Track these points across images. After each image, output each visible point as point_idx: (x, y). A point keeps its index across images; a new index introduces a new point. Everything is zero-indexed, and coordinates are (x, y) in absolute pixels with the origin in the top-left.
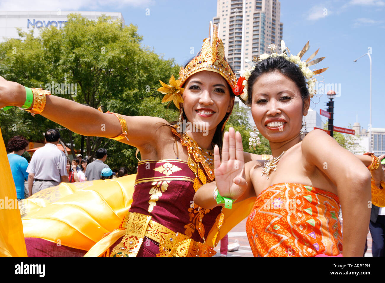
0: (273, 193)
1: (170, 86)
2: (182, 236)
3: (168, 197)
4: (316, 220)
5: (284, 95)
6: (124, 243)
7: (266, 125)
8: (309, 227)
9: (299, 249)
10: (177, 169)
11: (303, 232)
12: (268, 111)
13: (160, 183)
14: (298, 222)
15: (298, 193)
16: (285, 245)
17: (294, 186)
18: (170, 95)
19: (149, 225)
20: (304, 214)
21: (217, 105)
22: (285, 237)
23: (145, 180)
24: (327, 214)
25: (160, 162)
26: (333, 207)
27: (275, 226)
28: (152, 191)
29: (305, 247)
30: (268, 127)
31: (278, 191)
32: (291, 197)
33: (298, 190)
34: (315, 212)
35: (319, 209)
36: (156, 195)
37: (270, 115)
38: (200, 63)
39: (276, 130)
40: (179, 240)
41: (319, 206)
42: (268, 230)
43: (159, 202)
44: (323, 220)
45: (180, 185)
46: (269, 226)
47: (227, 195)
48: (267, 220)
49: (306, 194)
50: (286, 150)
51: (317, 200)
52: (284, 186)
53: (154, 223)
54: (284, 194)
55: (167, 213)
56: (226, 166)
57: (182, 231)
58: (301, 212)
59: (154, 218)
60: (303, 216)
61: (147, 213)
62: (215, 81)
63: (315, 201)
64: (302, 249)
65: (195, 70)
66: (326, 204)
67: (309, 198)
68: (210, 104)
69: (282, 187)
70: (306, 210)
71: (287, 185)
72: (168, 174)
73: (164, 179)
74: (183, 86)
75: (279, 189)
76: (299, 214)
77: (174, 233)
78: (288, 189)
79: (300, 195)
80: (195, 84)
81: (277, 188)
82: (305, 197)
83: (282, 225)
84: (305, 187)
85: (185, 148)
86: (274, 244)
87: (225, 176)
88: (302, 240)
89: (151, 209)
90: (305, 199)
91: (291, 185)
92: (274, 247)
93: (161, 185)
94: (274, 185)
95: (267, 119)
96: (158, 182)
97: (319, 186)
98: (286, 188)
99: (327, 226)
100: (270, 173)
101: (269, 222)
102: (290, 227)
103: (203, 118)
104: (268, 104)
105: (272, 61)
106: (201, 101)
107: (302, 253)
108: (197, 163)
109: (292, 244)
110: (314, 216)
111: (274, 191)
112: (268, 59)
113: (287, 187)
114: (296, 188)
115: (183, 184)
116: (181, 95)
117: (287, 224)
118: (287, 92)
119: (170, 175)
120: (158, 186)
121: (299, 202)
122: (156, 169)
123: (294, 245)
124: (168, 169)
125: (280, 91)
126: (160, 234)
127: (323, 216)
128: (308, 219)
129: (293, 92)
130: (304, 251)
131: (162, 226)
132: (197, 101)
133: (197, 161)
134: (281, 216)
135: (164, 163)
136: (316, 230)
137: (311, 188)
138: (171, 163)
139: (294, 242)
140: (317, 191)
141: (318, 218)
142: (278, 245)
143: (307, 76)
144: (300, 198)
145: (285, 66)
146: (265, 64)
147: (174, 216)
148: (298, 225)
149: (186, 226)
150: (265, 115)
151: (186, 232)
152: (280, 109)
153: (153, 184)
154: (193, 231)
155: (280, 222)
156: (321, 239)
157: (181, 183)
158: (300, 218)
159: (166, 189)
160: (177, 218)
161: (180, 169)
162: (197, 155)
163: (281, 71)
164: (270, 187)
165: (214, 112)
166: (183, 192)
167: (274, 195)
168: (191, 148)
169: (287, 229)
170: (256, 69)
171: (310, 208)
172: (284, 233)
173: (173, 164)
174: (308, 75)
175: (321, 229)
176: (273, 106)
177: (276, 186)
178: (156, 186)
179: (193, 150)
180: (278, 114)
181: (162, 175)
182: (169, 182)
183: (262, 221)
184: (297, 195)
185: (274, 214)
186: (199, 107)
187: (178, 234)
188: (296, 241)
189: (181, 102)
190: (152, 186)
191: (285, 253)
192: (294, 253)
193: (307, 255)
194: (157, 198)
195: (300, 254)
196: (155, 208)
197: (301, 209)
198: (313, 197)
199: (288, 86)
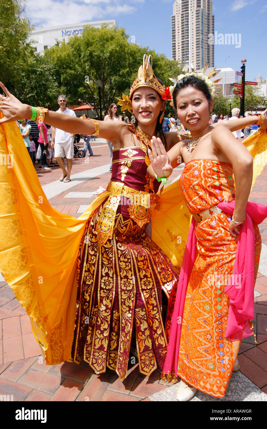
0: (194, 166)
1: (124, 100)
3: (132, 171)
5: (197, 101)
6: (110, 201)
7: (187, 122)
8: (215, 187)
9: (209, 200)
10: (136, 152)
11: (212, 190)
12: (187, 113)
13: (126, 162)
14: (209, 184)
15: (209, 166)
16: (201, 198)
17: (206, 161)
18: (125, 106)
19: (123, 188)
20: (212, 179)
21: (152, 107)
22: (201, 193)
23: (117, 161)
24: (226, 177)
25: (124, 149)
26: (230, 172)
27: (195, 187)
28: (122, 167)
29: (213, 198)
30: (189, 123)
31: (197, 165)
32: (204, 170)
33: (209, 164)
34: (219, 177)
35: (221, 175)
36: (124, 170)
37: (189, 116)
38: (138, 82)
39: (194, 125)
41: (222, 173)
42: (191, 188)
43: (127, 174)
44: (224, 181)
45: (138, 162)
46: (191, 186)
48: (190, 183)
49: (213, 166)
50: (201, 136)
51: (220, 169)
52: (200, 161)
53: (126, 187)
54: (200, 167)
55: (133, 180)
56: (157, 160)
57: (143, 189)
58: (210, 178)
59: (126, 184)
60: (211, 180)
61: (121, 181)
62: (148, 92)
63: (219, 170)
64: (211, 199)
66: (225, 172)
67: (215, 169)
69: (199, 162)
70: (213, 177)
71: (202, 161)
72: (130, 156)
73: (128, 160)
74: (131, 99)
75: (197, 163)
76: (209, 180)
77: (138, 192)
78: (203, 164)
79: (210, 167)
80: (137, 96)
81: (196, 163)
82: (213, 169)
83: (199, 186)
84: (213, 162)
85: (138, 138)
86: (195, 197)
87: (158, 166)
88: (211, 194)
89: (123, 179)
90: (213, 170)
91: (204, 161)
92: (195, 198)
93: (127, 164)
94: (194, 160)
95: (188, 118)
96: (125, 161)
97: (222, 161)
98: (201, 164)
99: (227, 185)
100: (192, 151)
101: (192, 184)
102: (204, 187)
103: (144, 117)
104: (187, 109)
108: (146, 146)
109: (205, 197)
110: (218, 180)
111: (194, 164)
112: (184, 78)
113: (202, 163)
114: (207, 163)
115: (140, 161)
116: (130, 104)
117: (202, 185)
118: (198, 99)
119: (132, 157)
120: (125, 164)
121: (209, 172)
122: (123, 154)
123: (207, 198)
124: (130, 153)
125: (193, 99)
126: (130, 193)
127: (224, 179)
128: (215, 182)
129: (201, 98)
131: (131, 189)
132: (140, 106)
133: (147, 145)
134: (198, 181)
135: (128, 150)
136: (219, 188)
137: (216, 162)
138: (131, 149)
139: (206, 196)
140: (221, 163)
141: (220, 181)
142: (197, 197)
144: (210, 169)
145: (195, 82)
147: (137, 181)
148: (209, 187)
149: (145, 186)
150: (186, 116)
151: (145, 190)
152: (195, 111)
153: (122, 163)
155: (198, 185)
156: (222, 193)
157: (139, 161)
158: (210, 182)
159: (130, 166)
160: (139, 182)
161: (137, 152)
162: (146, 141)
164: (192, 161)
165: (151, 113)
166: (141, 166)
167: (194, 167)
168: (142, 137)
169: (202, 189)
170: (177, 86)
171: (216, 175)
172: (200, 191)
173: (133, 149)
174: (210, 84)
175: (222, 187)
176: (191, 109)
177: (196, 161)
178: (124, 164)
179: (143, 138)
180: (194, 115)
181: (127, 157)
182: (131, 161)
183: (188, 183)
184: (208, 168)
185: (194, 179)
186: (141, 110)
187: (141, 192)
188: (208, 195)
189: (131, 109)
190: (121, 165)
191: (201, 202)
192: (207, 202)
193: (214, 203)
194: (126, 172)
195: (210, 203)
196: (125, 178)
197: (210, 176)
198: (218, 168)
199: (198, 95)
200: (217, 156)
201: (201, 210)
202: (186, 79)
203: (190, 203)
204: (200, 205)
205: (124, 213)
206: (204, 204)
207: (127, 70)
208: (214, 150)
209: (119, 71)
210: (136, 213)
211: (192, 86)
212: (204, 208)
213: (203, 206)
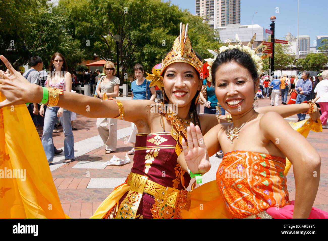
0: (237, 159)
1: (153, 75)
2: (171, 189)
3: (159, 162)
4: (269, 181)
5: (240, 80)
6: (129, 198)
7: (227, 103)
8: (264, 187)
9: (257, 203)
10: (164, 140)
11: (260, 191)
12: (227, 93)
13: (152, 151)
14: (256, 183)
15: (256, 160)
16: (245, 199)
17: (253, 154)
18: (154, 82)
19: (146, 183)
20: (260, 177)
21: (188, 87)
22: (246, 194)
23: (141, 149)
24: (278, 174)
25: (150, 135)
26: (281, 168)
27: (238, 185)
28: (147, 157)
29: (261, 201)
30: (229, 105)
31: (240, 158)
32: (250, 164)
33: (256, 158)
34: (268, 174)
35: (271, 171)
36: (149, 160)
37: (230, 96)
38: (173, 56)
39: (235, 107)
40: (170, 193)
41: (272, 169)
42: (233, 186)
43: (153, 165)
44: (275, 179)
45: (167, 152)
46: (233, 184)
48: (232, 179)
49: (261, 160)
51: (269, 165)
52: (245, 154)
53: (150, 182)
54: (245, 161)
55: (159, 173)
57: (171, 185)
58: (258, 175)
59: (150, 177)
60: (259, 178)
61: (145, 174)
62: (185, 69)
63: (268, 166)
64: (258, 203)
65: (169, 62)
66: (277, 167)
67: (264, 164)
68: (183, 87)
69: (243, 154)
70: (262, 174)
71: (247, 153)
72: (158, 144)
73: (155, 148)
74: (163, 75)
75: (241, 156)
76: (257, 177)
77: (165, 188)
78: (248, 157)
79: (257, 162)
80: (171, 73)
81: (239, 155)
82: (261, 163)
83: (244, 184)
84: (261, 155)
85: (169, 121)
86: (238, 197)
88: (259, 196)
89: (147, 171)
90: (261, 165)
91: (250, 153)
92: (238, 200)
93: (153, 152)
94: (237, 151)
95: (227, 99)
96: (151, 150)
97: (271, 154)
98: (246, 157)
101: (234, 182)
102: (249, 187)
103: (179, 98)
104: (228, 87)
106: (176, 85)
107: (259, 206)
108: (178, 132)
109: (252, 199)
110: (267, 178)
111: (237, 157)
112: (226, 51)
113: (247, 155)
114: (254, 156)
115: (169, 151)
116: (162, 81)
117: (247, 184)
118: (242, 77)
119: (160, 145)
120: (151, 153)
121: (256, 167)
122: (149, 141)
123: (253, 200)
124: (157, 140)
125: (237, 77)
126: (155, 189)
127: (275, 177)
128: (263, 181)
129: (246, 77)
130: (260, 204)
131: (156, 184)
132: (173, 85)
133: (179, 130)
135: (155, 136)
136: (269, 188)
137: (265, 155)
138: (160, 135)
139: (252, 197)
140: (269, 157)
141: (270, 179)
142: (241, 198)
143: (256, 62)
144: (257, 164)
145: (240, 57)
146: (224, 56)
148: (256, 186)
149: (173, 181)
150: (225, 95)
151: (174, 185)
152: (237, 91)
153: (147, 151)
154: (179, 183)
155: (242, 183)
156: (273, 195)
157: (168, 150)
158: (257, 180)
159: (157, 155)
160: (167, 175)
161: (166, 140)
162: (178, 125)
165: (186, 93)
166: (170, 157)
167: (237, 161)
168: (173, 121)
169: (247, 188)
170: (217, 59)
171: (265, 172)
172: (245, 191)
175: (273, 187)
176: (232, 89)
177: (239, 153)
178: (149, 153)
179: (175, 122)
180: (235, 95)
181: (153, 144)
182: (159, 150)
184: (254, 162)
186: (175, 90)
188: (254, 197)
190: (147, 153)
191: (246, 205)
192: (253, 206)
193: (262, 207)
194: (151, 162)
195: (257, 207)
196: (150, 170)
197: (257, 172)
198: (267, 163)
199: (243, 73)
200: (267, 149)
201: (246, 215)
202: (229, 53)
203: (232, 205)
204: (245, 209)
205: (146, 214)
206: (250, 209)
207: (147, 25)
208: (264, 141)
209: (139, 25)
210: (161, 214)
211: (236, 61)
212: (249, 213)
213: (248, 210)
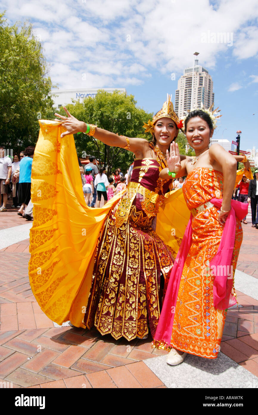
0: (195, 172)
1: (148, 125)
2: (154, 193)
3: (147, 175)
4: (213, 184)
5: (201, 128)
7: (193, 142)
8: (210, 187)
9: (205, 196)
11: (207, 189)
12: (194, 135)
13: (144, 169)
16: (199, 195)
18: (148, 129)
19: (139, 187)
20: (208, 181)
21: (170, 133)
22: (199, 191)
23: (137, 168)
24: (219, 182)
25: (144, 159)
26: (221, 179)
27: (195, 186)
28: (140, 173)
29: (207, 195)
31: (197, 171)
32: (202, 174)
33: (206, 170)
34: (213, 181)
35: (214, 179)
36: (142, 174)
37: (195, 137)
38: (162, 113)
39: (197, 144)
40: (152, 194)
41: (215, 178)
42: (192, 188)
43: (144, 177)
44: (216, 184)
45: (153, 170)
46: (192, 186)
47: (173, 171)
48: (191, 183)
49: (209, 172)
50: (202, 153)
51: (214, 175)
53: (141, 186)
54: (199, 173)
55: (147, 182)
56: (172, 159)
57: (154, 191)
58: (206, 180)
59: (141, 184)
61: (138, 182)
62: (169, 122)
64: (206, 196)
65: (159, 117)
66: (218, 177)
67: (210, 174)
68: (167, 133)
70: (209, 179)
71: (201, 168)
72: (148, 164)
73: (146, 167)
74: (154, 124)
76: (206, 181)
77: (150, 191)
78: (202, 170)
79: (207, 173)
80: (160, 124)
81: (196, 170)
82: (209, 174)
83: (198, 186)
84: (209, 169)
85: (156, 153)
86: (194, 194)
87: (172, 163)
88: (206, 192)
89: (140, 181)
90: (209, 175)
91: (203, 168)
92: (194, 195)
93: (144, 170)
95: (193, 139)
97: (216, 169)
98: (200, 170)
99: (219, 187)
100: (194, 164)
102: (201, 186)
103: (163, 139)
104: (194, 132)
105: (196, 112)
106: (162, 131)
107: (206, 198)
108: (161, 160)
110: (212, 182)
112: (195, 111)
114: (205, 169)
115: (155, 169)
116: (153, 129)
117: (200, 185)
118: (203, 126)
121: (206, 176)
122: (142, 163)
123: (203, 195)
124: (148, 162)
125: (200, 126)
126: (144, 191)
127: (217, 182)
128: (209, 183)
129: (205, 126)
130: (207, 197)
131: (145, 188)
132: (161, 132)
134: (197, 182)
135: (146, 160)
136: (213, 188)
137: (212, 170)
139: (202, 193)
140: (215, 171)
142: (196, 194)
143: (212, 119)
144: (206, 174)
145: (202, 114)
146: (193, 113)
147: (150, 184)
148: (205, 186)
149: (156, 189)
150: (192, 137)
152: (199, 134)
153: (141, 169)
154: (159, 191)
155: (196, 185)
156: (215, 192)
158: (206, 183)
159: (147, 171)
160: (152, 184)
161: (153, 163)
162: (161, 156)
163: (200, 117)
164: (194, 169)
165: (168, 137)
166: (155, 173)
169: (200, 188)
170: (189, 116)
171: (211, 179)
172: (198, 189)
173: (150, 160)
175: (215, 188)
176: (196, 133)
178: (142, 170)
179: (159, 154)
180: (198, 136)
181: (145, 165)
182: (148, 168)
183: (189, 184)
184: (205, 173)
185: (194, 181)
186: (162, 134)
187: (152, 192)
188: (204, 193)
189: (153, 132)
190: (140, 170)
191: (198, 198)
192: (202, 198)
193: (208, 199)
194: (143, 176)
195: (205, 198)
196: (142, 180)
197: (206, 179)
198: (212, 173)
199: (203, 124)
200: (212, 166)
201: (198, 204)
203: (190, 200)
204: (197, 200)
205: (137, 206)
206: (200, 200)
208: (211, 161)
210: (147, 207)
212: (200, 202)
213: (199, 201)
